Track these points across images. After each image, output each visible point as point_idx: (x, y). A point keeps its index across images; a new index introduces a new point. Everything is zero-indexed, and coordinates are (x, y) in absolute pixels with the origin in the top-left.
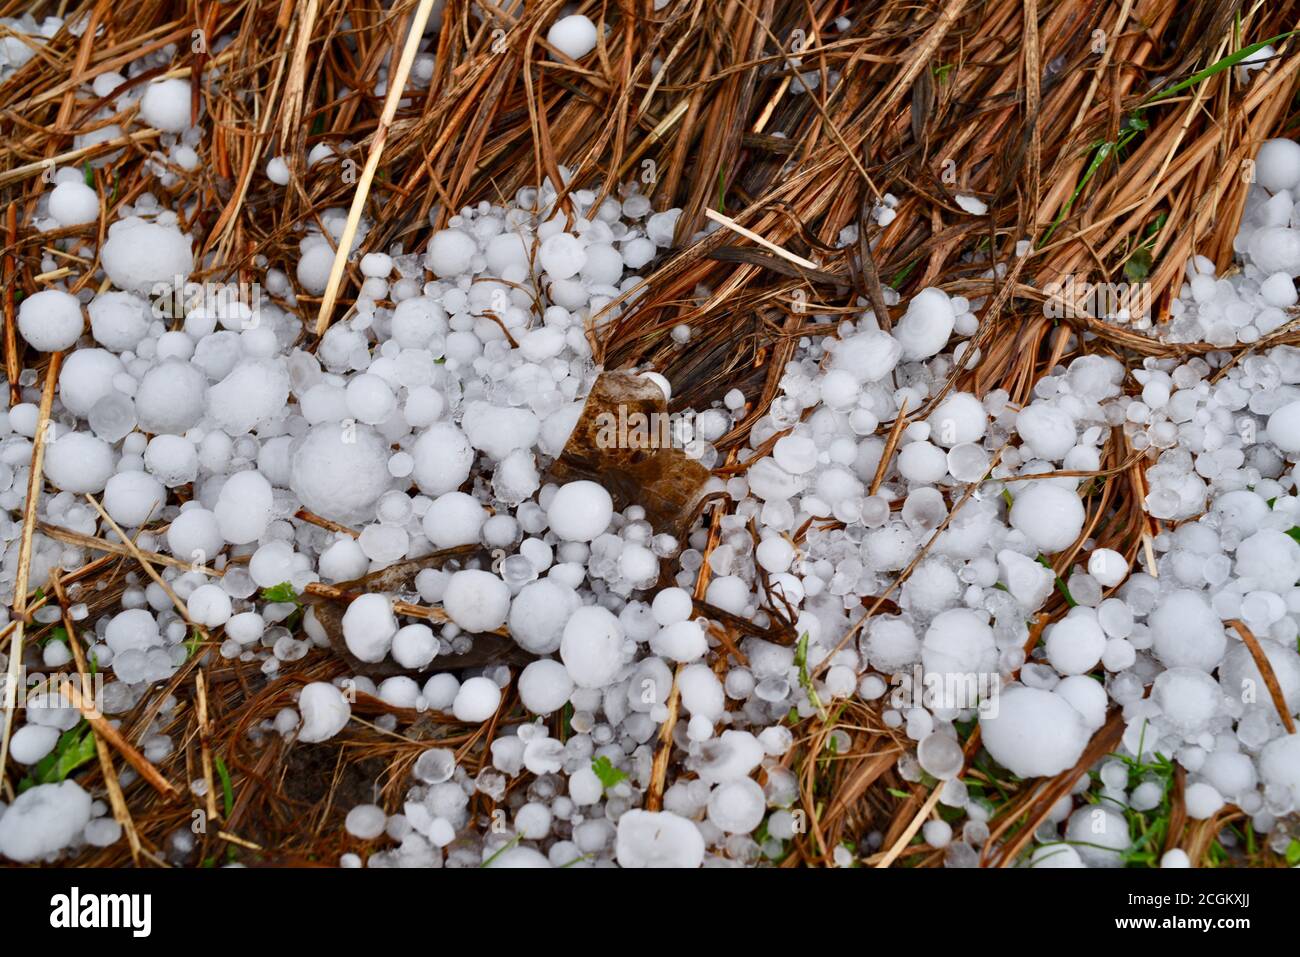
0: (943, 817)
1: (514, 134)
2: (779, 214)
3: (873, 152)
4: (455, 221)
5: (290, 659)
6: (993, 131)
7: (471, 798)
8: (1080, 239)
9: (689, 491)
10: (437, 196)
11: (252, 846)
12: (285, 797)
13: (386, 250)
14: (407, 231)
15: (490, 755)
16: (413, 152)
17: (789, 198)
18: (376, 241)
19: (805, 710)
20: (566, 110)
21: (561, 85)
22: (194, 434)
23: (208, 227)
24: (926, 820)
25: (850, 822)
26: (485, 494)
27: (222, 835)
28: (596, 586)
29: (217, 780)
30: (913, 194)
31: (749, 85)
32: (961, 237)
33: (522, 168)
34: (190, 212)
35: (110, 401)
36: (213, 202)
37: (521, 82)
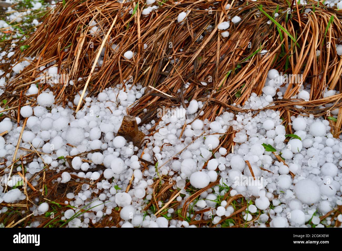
0: (181, 196)
1: (117, 74)
2: (165, 87)
3: (185, 74)
4: (104, 90)
5: (62, 170)
6: (210, 69)
7: (92, 194)
8: (225, 89)
9: (142, 139)
10: (101, 87)
11: (49, 200)
12: (57, 192)
13: (91, 97)
14: (95, 93)
15: (96, 186)
16: (97, 78)
17: (166, 84)
18: (89, 95)
19: (157, 177)
20: (127, 69)
21: (126, 64)
22: (50, 131)
23: (58, 94)
24: (177, 197)
25: (163, 197)
26: (103, 140)
27: (44, 199)
28: (121, 156)
29: (45, 189)
30: (193, 82)
31: (161, 63)
32: (202, 90)
33: (118, 80)
34: (55, 92)
35: (36, 126)
36: (59, 89)
37: (118, 64)
